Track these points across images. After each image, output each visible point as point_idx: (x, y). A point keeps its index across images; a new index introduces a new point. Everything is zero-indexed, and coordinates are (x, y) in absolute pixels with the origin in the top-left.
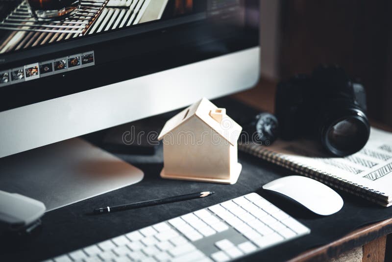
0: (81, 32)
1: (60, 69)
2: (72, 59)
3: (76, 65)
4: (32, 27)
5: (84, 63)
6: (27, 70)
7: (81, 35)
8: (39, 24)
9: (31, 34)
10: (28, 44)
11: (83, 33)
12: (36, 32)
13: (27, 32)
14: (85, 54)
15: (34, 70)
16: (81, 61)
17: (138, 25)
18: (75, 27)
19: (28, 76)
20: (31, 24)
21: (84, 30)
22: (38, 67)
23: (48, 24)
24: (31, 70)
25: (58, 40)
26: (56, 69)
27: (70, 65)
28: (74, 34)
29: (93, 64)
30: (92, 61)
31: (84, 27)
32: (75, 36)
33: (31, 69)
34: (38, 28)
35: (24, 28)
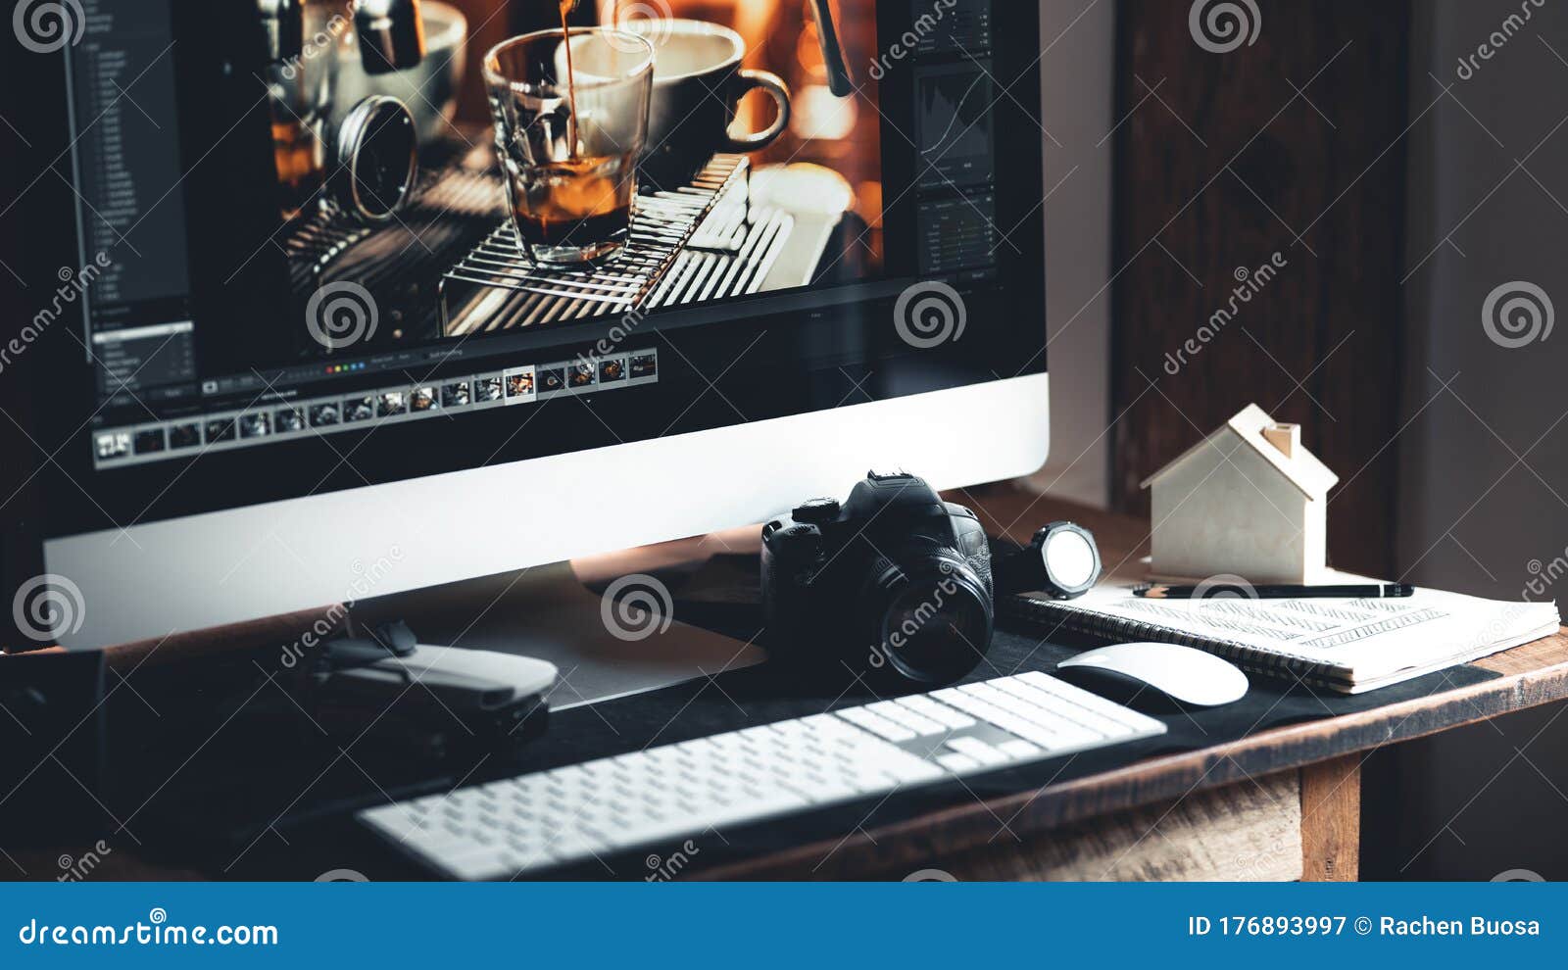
0: (630, 301)
2: (608, 364)
3: (617, 378)
4: (525, 282)
5: (633, 374)
6: (509, 380)
7: (629, 309)
8: (539, 275)
9: (520, 296)
10: (513, 321)
11: (634, 305)
12: (533, 293)
13: (514, 293)
14: (637, 354)
15: (524, 382)
16: (627, 369)
17: (758, 295)
18: (618, 289)
19: (511, 393)
20: (522, 274)
21: (636, 298)
22: (533, 375)
23: (559, 278)
24: (519, 382)
25: (579, 316)
27: (605, 378)
28: (613, 305)
29: (654, 379)
30: (649, 372)
31: (637, 291)
32: (616, 310)
33: (519, 378)
34: (537, 284)
35: (506, 282)
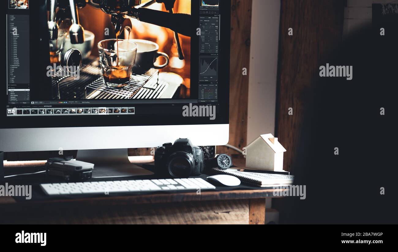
0: (129, 97)
1: (117, 112)
2: (123, 109)
3: (125, 112)
4: (105, 90)
5: (129, 112)
6: (100, 109)
7: (129, 98)
8: (108, 89)
9: (103, 92)
10: (101, 97)
11: (130, 97)
12: (106, 92)
13: (102, 92)
14: (130, 108)
15: (103, 111)
16: (127, 111)
17: (159, 99)
18: (123, 93)
19: (100, 112)
20: (104, 88)
21: (130, 96)
22: (106, 110)
23: (113, 90)
24: (102, 110)
25: (117, 98)
26: (115, 112)
27: (122, 112)
28: (125, 97)
29: (134, 113)
30: (133, 112)
31: (131, 95)
32: (125, 98)
33: (102, 109)
34: (108, 91)
35: (100, 89)
